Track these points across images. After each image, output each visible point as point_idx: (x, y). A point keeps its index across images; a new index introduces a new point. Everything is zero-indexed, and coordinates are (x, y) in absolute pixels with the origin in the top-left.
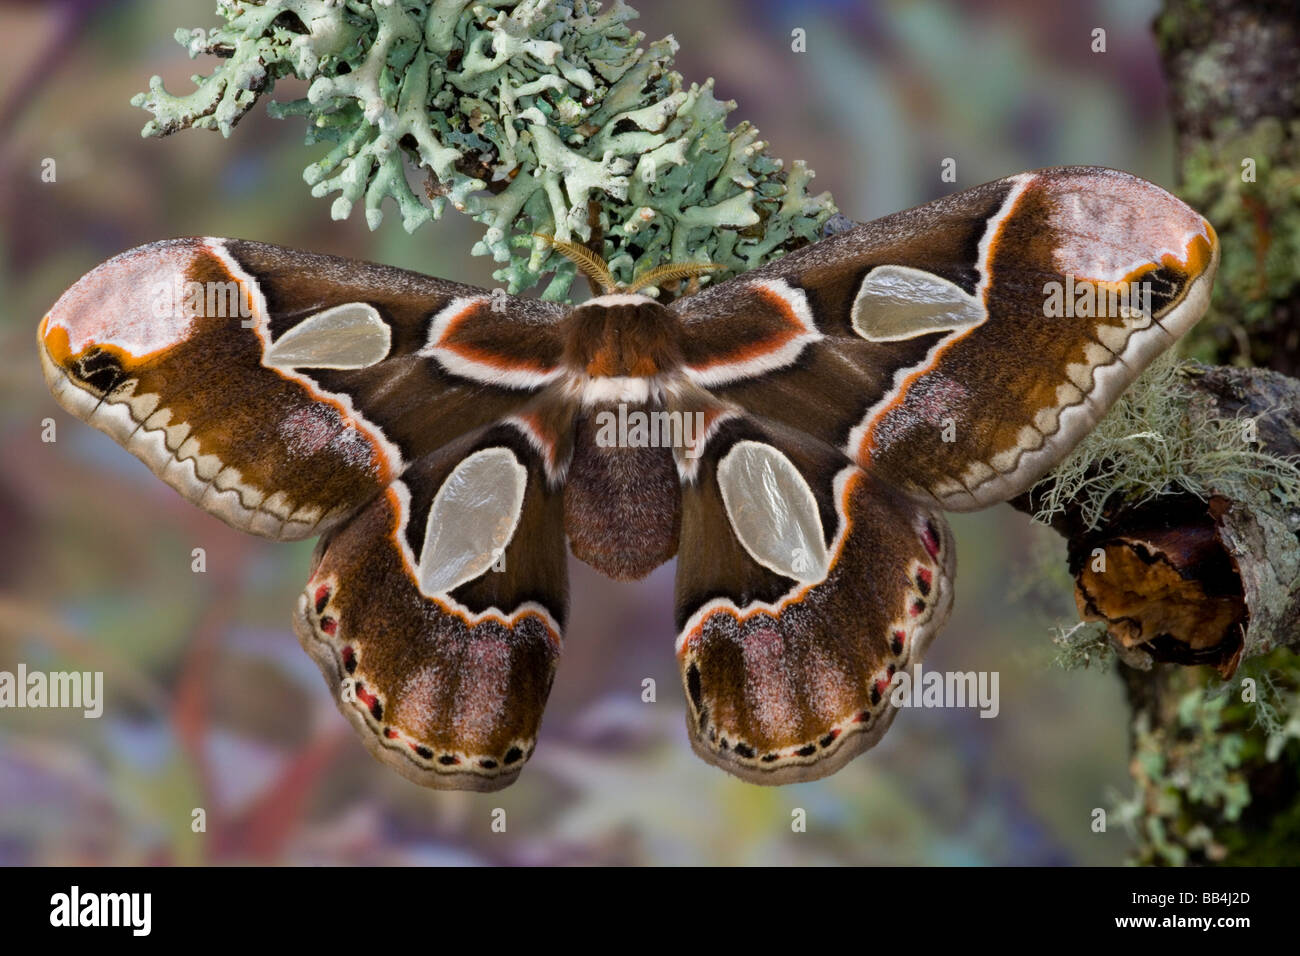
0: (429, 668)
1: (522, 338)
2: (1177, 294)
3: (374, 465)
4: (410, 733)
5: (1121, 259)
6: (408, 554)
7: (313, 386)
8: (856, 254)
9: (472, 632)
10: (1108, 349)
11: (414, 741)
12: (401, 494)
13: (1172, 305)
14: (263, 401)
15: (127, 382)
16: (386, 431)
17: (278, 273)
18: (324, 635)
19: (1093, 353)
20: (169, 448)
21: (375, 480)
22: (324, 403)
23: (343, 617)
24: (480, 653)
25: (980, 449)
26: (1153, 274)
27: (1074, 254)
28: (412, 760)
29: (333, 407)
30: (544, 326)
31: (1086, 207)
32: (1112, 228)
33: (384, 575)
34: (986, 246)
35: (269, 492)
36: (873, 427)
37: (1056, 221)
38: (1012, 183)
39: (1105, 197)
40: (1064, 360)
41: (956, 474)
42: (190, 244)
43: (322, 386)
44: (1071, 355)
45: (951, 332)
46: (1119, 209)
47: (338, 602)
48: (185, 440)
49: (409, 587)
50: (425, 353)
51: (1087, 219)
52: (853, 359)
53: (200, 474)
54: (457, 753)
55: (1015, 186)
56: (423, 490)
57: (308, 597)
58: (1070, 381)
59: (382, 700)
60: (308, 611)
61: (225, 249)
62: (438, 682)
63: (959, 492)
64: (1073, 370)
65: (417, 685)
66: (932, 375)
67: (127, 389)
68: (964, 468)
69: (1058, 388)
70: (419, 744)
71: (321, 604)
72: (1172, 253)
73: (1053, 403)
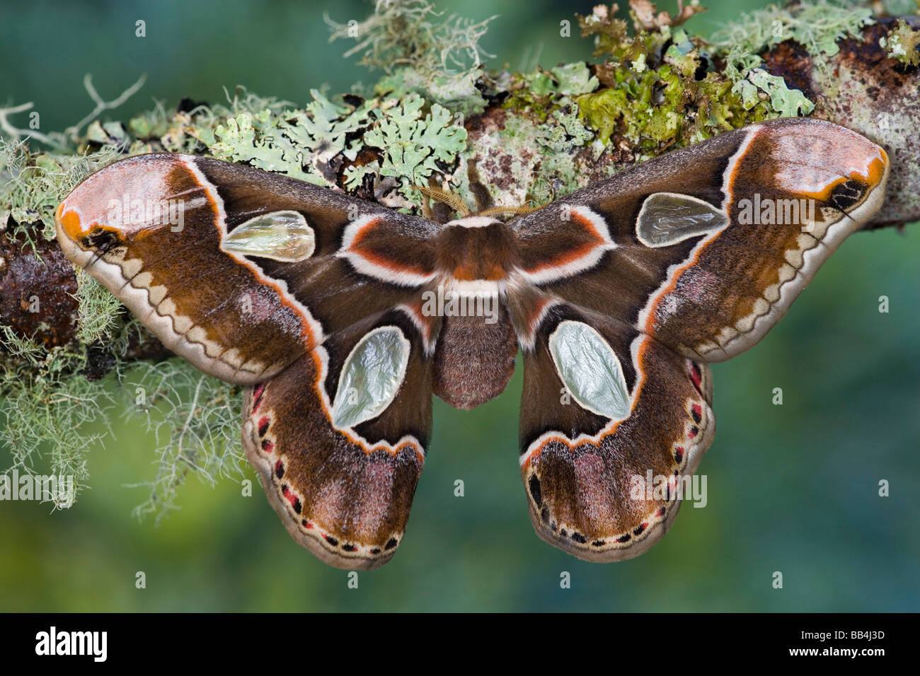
0: (337, 481)
1: (409, 249)
2: (861, 197)
3: (303, 335)
4: (322, 525)
5: (822, 177)
6: (325, 398)
7: (259, 271)
8: (638, 186)
9: (368, 456)
10: (813, 237)
11: (325, 532)
12: (322, 356)
13: (857, 204)
14: (222, 279)
15: (120, 248)
16: (312, 310)
17: (232, 185)
18: (263, 452)
19: (803, 241)
20: (151, 304)
21: (303, 346)
22: (268, 286)
23: (278, 440)
24: (374, 473)
25: (729, 318)
26: (844, 184)
27: (790, 176)
28: (323, 546)
29: (274, 289)
30: (425, 241)
31: (798, 144)
32: (815, 157)
33: (308, 412)
34: (728, 176)
35: (226, 348)
36: (654, 308)
37: (776, 155)
38: (746, 132)
39: (811, 136)
40: (783, 249)
41: (712, 337)
42: (169, 158)
43: (266, 272)
44: (787, 245)
45: (705, 235)
46: (819, 143)
47: (276, 430)
48: (164, 299)
49: (325, 422)
50: (341, 254)
51: (799, 152)
52: (640, 260)
53: (176, 329)
54: (356, 543)
55: (748, 135)
56: (337, 354)
57: (253, 424)
58: (787, 263)
59: (302, 499)
60: (253, 434)
61: (195, 164)
62: (344, 492)
63: (715, 349)
64: (790, 255)
65: (328, 492)
66: (693, 269)
67: (119, 254)
68: (718, 332)
69: (780, 270)
70: (328, 535)
71: (263, 430)
72: (858, 171)
73: (776, 280)
